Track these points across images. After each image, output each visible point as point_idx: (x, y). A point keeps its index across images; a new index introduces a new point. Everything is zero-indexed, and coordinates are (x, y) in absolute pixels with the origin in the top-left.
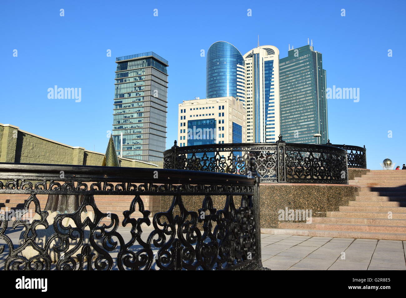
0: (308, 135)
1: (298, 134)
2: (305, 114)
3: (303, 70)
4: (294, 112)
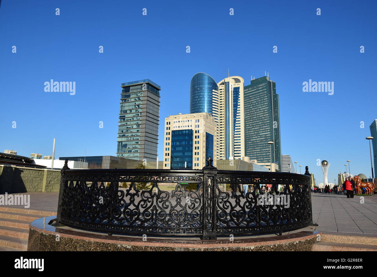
0: (266, 142)
1: (258, 141)
2: (264, 127)
3: (262, 94)
4: (255, 125)
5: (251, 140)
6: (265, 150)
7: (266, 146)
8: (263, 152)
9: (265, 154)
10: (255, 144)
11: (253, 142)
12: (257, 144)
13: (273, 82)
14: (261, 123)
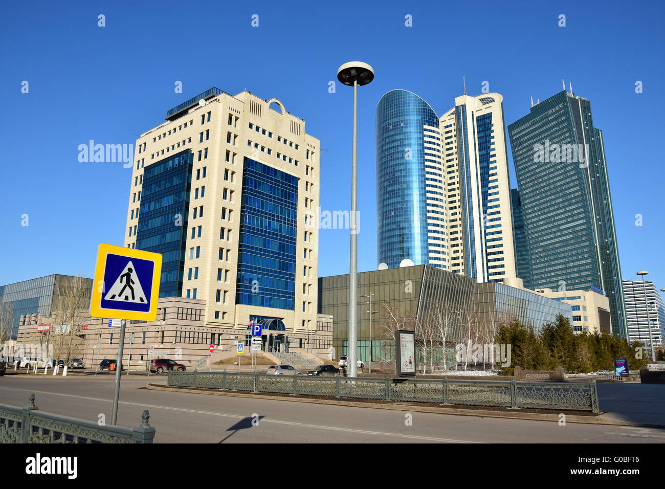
0: (577, 246)
1: (557, 245)
2: (568, 209)
3: (557, 131)
4: (547, 207)
5: (542, 244)
6: (576, 263)
7: (578, 254)
8: (572, 270)
9: (577, 275)
10: (551, 252)
11: (547, 248)
12: (555, 251)
13: (583, 98)
14: (561, 200)
